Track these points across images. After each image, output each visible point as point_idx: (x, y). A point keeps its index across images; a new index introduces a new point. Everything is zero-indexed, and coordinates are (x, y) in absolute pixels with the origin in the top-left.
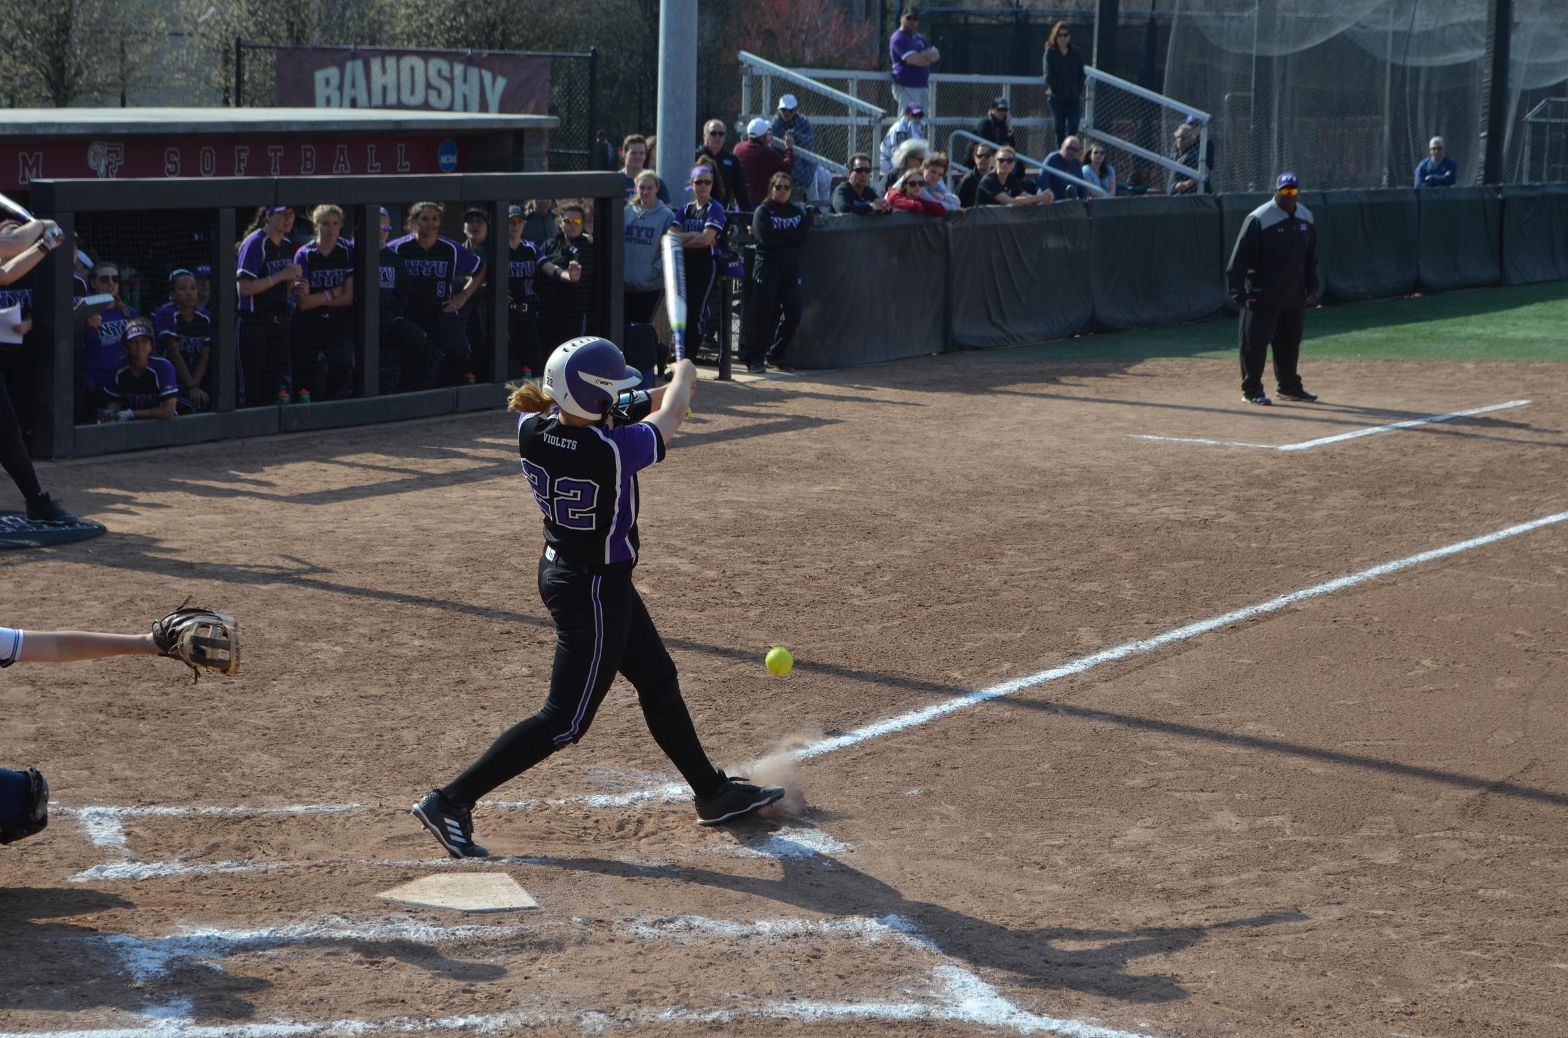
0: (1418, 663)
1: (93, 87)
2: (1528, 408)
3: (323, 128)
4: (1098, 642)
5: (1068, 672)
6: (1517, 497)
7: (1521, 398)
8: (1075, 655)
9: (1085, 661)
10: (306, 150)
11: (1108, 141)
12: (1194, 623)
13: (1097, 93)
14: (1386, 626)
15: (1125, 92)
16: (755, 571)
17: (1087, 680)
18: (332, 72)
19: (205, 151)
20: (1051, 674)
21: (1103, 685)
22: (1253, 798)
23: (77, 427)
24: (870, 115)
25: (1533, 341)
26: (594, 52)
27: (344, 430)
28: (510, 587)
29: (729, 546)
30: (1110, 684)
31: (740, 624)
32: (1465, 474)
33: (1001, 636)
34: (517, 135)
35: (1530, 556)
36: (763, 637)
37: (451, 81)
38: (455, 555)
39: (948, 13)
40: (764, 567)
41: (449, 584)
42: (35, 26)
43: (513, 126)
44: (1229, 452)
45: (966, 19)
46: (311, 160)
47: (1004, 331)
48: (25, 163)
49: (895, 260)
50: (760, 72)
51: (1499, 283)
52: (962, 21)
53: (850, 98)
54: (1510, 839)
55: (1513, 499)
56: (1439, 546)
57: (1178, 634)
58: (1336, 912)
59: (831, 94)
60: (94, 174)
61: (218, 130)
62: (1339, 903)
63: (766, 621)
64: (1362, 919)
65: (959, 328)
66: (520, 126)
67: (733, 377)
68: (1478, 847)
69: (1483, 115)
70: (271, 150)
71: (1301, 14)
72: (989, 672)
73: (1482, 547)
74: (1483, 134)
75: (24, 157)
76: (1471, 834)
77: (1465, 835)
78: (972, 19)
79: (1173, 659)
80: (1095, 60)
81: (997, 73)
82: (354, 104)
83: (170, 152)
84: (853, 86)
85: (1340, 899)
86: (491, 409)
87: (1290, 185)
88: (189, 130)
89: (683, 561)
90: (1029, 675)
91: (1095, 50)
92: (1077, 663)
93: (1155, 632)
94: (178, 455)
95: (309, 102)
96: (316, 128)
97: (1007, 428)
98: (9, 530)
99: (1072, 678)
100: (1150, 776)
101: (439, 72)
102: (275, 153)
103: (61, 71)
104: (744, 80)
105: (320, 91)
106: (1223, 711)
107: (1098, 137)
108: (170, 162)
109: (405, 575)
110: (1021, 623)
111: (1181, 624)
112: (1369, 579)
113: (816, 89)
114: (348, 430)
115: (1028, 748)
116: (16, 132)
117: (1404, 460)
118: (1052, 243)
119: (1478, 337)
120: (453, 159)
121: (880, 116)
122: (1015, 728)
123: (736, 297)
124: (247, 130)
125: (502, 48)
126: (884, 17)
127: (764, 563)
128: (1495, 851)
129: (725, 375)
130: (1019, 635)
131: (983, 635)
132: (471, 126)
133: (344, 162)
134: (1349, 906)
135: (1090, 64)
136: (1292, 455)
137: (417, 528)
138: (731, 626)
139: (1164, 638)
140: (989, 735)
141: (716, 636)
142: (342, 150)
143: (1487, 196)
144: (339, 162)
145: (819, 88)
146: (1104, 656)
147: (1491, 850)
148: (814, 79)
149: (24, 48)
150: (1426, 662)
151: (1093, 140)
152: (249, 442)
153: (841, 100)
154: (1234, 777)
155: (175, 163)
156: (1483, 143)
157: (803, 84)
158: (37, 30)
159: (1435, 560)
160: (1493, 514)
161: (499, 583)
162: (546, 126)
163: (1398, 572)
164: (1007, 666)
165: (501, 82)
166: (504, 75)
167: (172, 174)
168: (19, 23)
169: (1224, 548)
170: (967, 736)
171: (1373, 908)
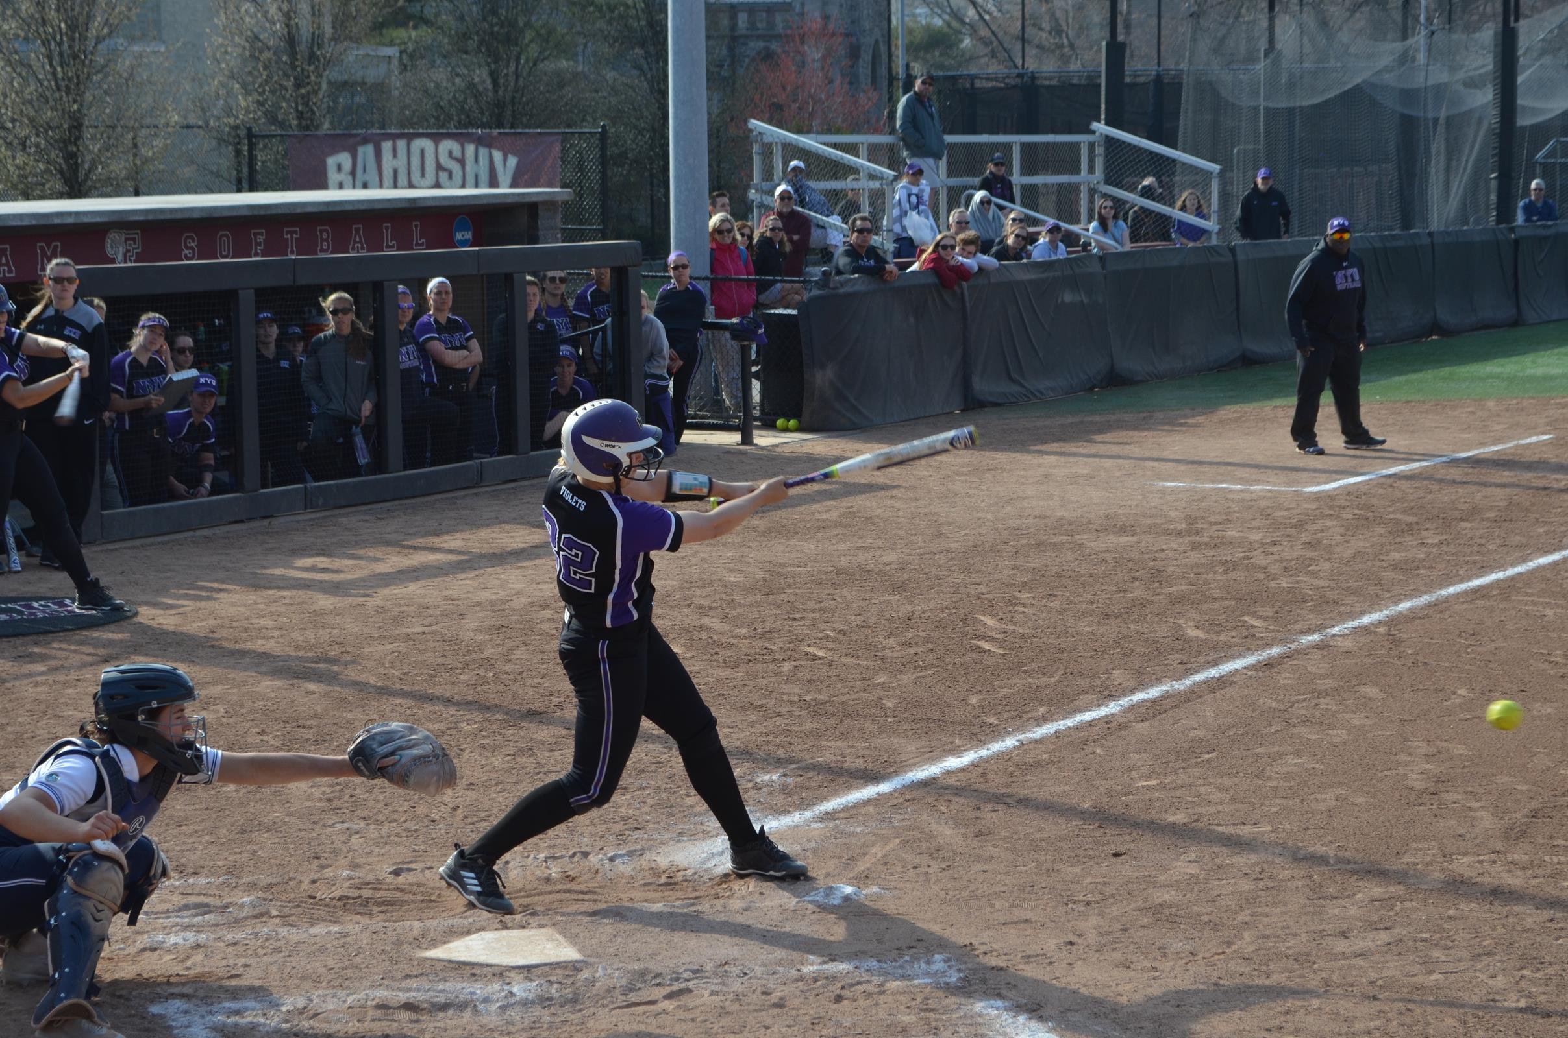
0: (1454, 693)
1: (108, 181)
2: (1550, 443)
3: (338, 208)
4: (1132, 683)
5: (1103, 713)
6: (1546, 528)
7: (1544, 433)
8: (1111, 697)
9: (1121, 702)
10: (321, 231)
11: (1120, 196)
12: (1228, 661)
13: (1107, 149)
14: (1420, 658)
15: (1135, 146)
16: (787, 628)
17: (1124, 720)
18: (345, 159)
19: (222, 236)
20: (1087, 716)
21: (1140, 725)
22: (1295, 829)
23: (104, 512)
24: (882, 179)
25: (1552, 378)
26: (603, 127)
27: (369, 507)
28: (543, 652)
29: (758, 604)
30: (1147, 724)
31: (773, 679)
32: (1491, 508)
33: (1035, 681)
34: (532, 208)
35: (1561, 584)
36: (797, 690)
37: (462, 162)
38: (489, 622)
39: (953, 77)
40: (796, 623)
41: (481, 651)
42: (48, 123)
43: (527, 200)
44: (1254, 496)
45: (972, 84)
46: (327, 240)
47: (1023, 386)
48: (44, 254)
49: (912, 319)
50: (770, 140)
51: (1516, 322)
52: (968, 86)
53: (861, 162)
54: (1555, 860)
55: (1541, 530)
56: (1469, 579)
57: (1213, 673)
58: (1384, 937)
59: (842, 158)
60: (113, 261)
61: (234, 214)
62: (1386, 929)
63: (800, 675)
64: (1411, 943)
65: (980, 385)
66: (534, 199)
67: (755, 441)
68: (1524, 868)
69: (1494, 156)
70: (288, 232)
71: (1306, 65)
72: (1025, 717)
73: (1512, 578)
74: (1493, 176)
75: (42, 248)
76: (1516, 857)
77: (1509, 857)
78: (978, 84)
79: (1208, 698)
80: (1103, 117)
81: (1005, 132)
82: (365, 186)
83: (188, 237)
84: (863, 150)
85: (1388, 924)
86: (515, 481)
87: (1342, 229)
88: (205, 215)
89: (714, 620)
90: (1065, 718)
91: (1103, 107)
92: (1112, 704)
93: (1188, 672)
94: (206, 537)
95: (323, 186)
96: (331, 209)
97: (1031, 480)
98: (40, 615)
99: (1108, 719)
100: (1190, 811)
101: (450, 153)
102: (292, 235)
103: (75, 167)
104: (756, 148)
105: (333, 176)
106: (1261, 745)
107: (1109, 192)
108: (188, 248)
109: (437, 644)
110: (1054, 668)
111: (1215, 663)
112: (1400, 613)
113: (826, 154)
114: (374, 506)
115: (1067, 788)
116: (34, 222)
117: (1430, 497)
118: (1068, 297)
119: (1498, 377)
120: (468, 235)
121: (891, 178)
122: (1053, 770)
123: (755, 363)
124: (262, 213)
125: (512, 127)
126: (890, 84)
127: (795, 619)
128: (1540, 872)
129: (747, 440)
130: (1053, 680)
131: (1017, 681)
132: (485, 202)
133: (360, 242)
134: (1397, 930)
135: (1099, 121)
136: (1317, 497)
137: (446, 598)
138: (765, 682)
139: (1199, 677)
140: (1028, 777)
141: (750, 692)
142: (357, 230)
143: (1500, 237)
144: (355, 242)
145: (830, 153)
146: (1139, 697)
147: (1537, 871)
148: (825, 144)
149: (37, 145)
150: (1462, 692)
151: (1105, 196)
152: (275, 522)
153: (852, 164)
154: (1274, 810)
155: (192, 248)
156: (1494, 185)
157: (813, 150)
158: (50, 128)
159: (1466, 592)
160: (1521, 546)
161: (531, 648)
162: (559, 199)
163: (1430, 605)
164: (1043, 710)
165: (512, 161)
166: (514, 154)
167: (188, 259)
168: (31, 120)
169: (1253, 589)
170: (1005, 779)
171: (1421, 932)
